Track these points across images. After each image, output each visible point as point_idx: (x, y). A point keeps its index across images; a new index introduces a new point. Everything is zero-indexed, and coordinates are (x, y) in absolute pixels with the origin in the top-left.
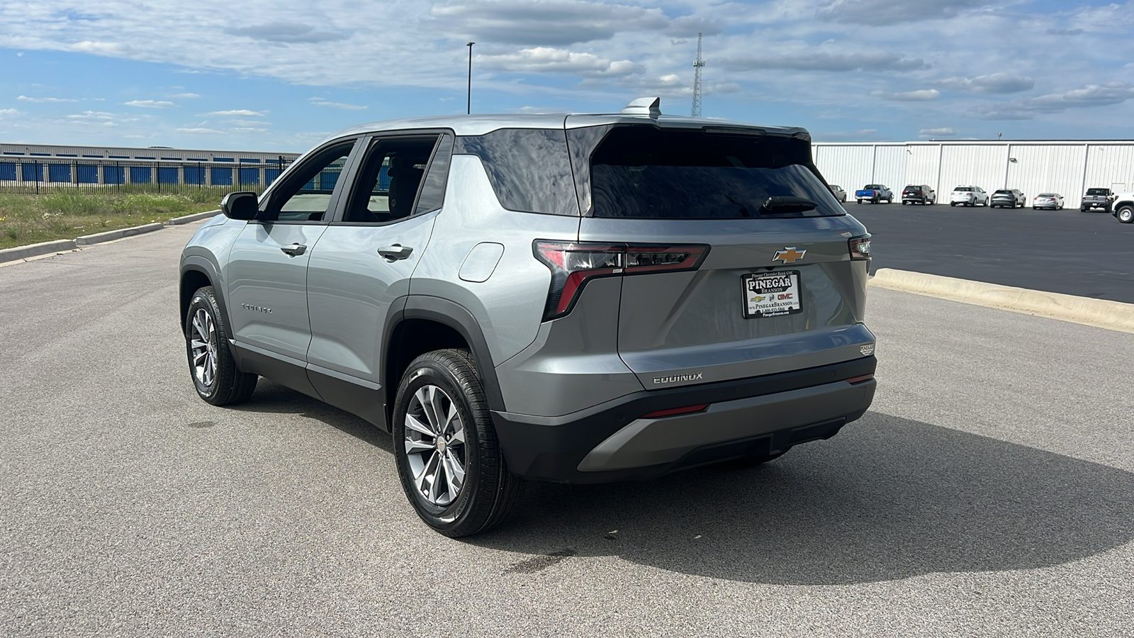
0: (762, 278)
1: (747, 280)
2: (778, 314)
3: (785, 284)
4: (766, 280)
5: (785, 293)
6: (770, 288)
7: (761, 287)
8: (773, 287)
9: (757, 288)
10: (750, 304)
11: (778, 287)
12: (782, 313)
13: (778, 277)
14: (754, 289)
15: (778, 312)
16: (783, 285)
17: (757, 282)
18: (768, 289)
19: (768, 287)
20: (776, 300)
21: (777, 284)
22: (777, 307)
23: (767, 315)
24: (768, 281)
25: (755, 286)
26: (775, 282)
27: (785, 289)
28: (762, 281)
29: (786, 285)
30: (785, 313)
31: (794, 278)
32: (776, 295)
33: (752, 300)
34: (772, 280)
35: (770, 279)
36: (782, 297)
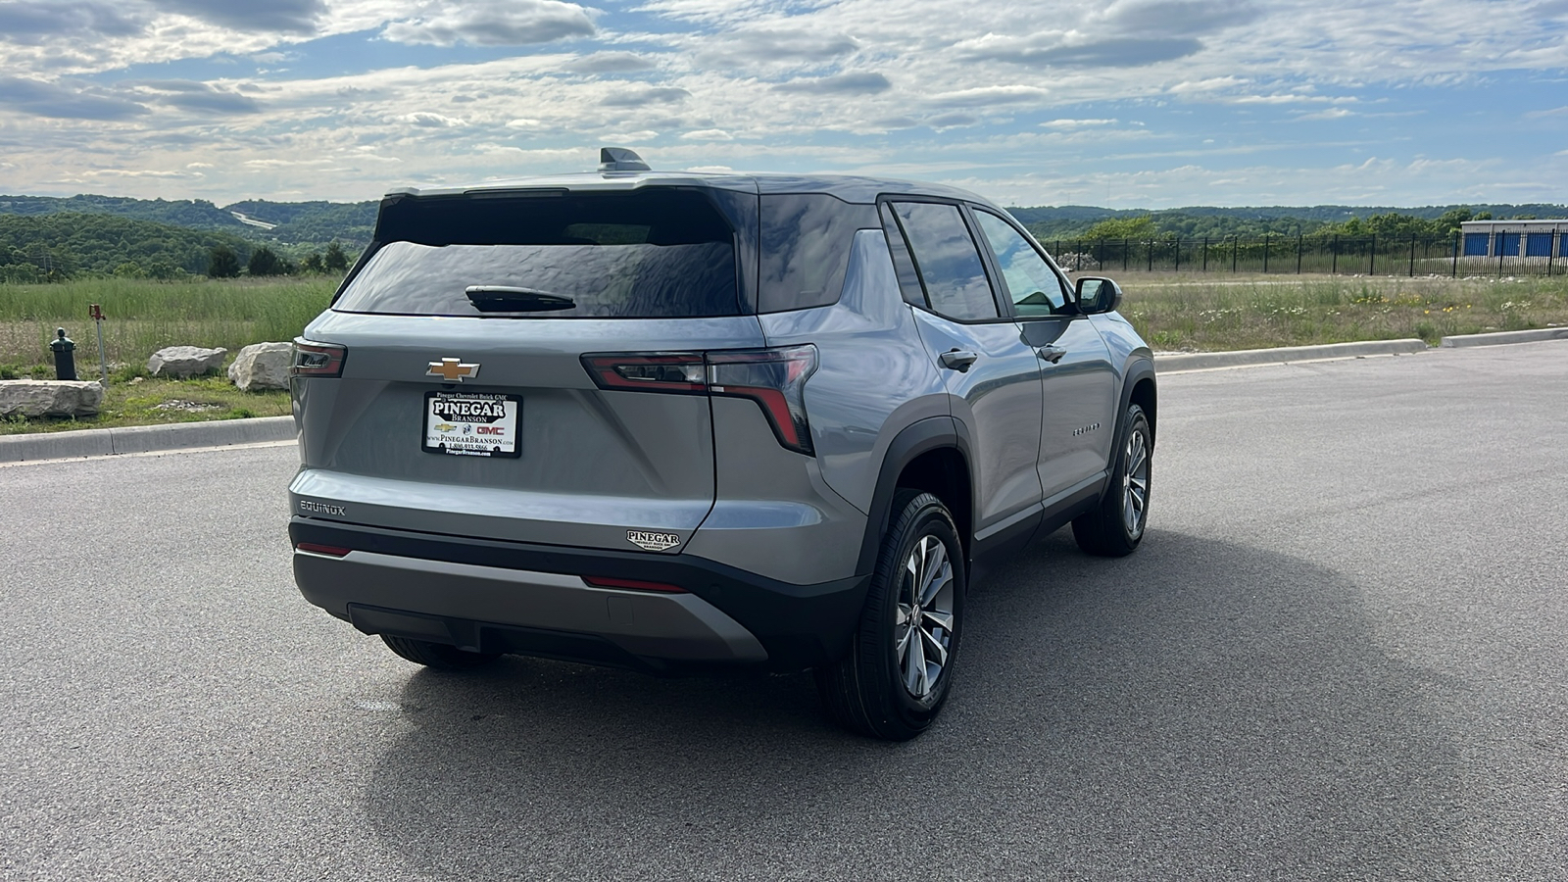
0: (455, 400)
1: (432, 400)
2: (472, 453)
3: (492, 412)
4: (461, 403)
5: (490, 426)
6: (466, 416)
7: (452, 412)
8: (471, 415)
9: (446, 412)
10: (432, 432)
11: (479, 415)
12: (479, 454)
13: (482, 402)
14: (441, 413)
15: (476, 451)
16: (489, 414)
17: (447, 405)
18: (462, 416)
19: (463, 413)
20: (474, 433)
21: (479, 411)
22: (474, 444)
23: (453, 452)
24: (463, 405)
25: (443, 409)
26: (476, 408)
27: (491, 419)
28: (455, 404)
29: (495, 414)
30: (485, 454)
31: (511, 407)
32: (475, 426)
33: (437, 428)
34: (471, 404)
35: (469, 403)
36: (486, 430)
